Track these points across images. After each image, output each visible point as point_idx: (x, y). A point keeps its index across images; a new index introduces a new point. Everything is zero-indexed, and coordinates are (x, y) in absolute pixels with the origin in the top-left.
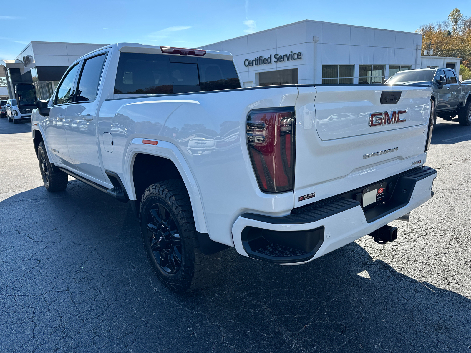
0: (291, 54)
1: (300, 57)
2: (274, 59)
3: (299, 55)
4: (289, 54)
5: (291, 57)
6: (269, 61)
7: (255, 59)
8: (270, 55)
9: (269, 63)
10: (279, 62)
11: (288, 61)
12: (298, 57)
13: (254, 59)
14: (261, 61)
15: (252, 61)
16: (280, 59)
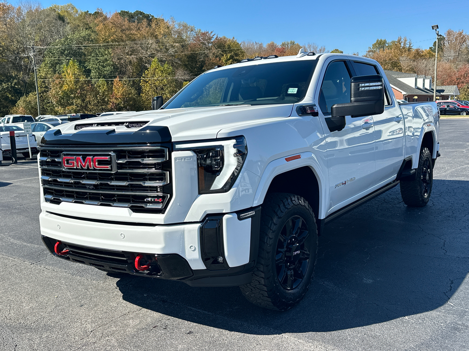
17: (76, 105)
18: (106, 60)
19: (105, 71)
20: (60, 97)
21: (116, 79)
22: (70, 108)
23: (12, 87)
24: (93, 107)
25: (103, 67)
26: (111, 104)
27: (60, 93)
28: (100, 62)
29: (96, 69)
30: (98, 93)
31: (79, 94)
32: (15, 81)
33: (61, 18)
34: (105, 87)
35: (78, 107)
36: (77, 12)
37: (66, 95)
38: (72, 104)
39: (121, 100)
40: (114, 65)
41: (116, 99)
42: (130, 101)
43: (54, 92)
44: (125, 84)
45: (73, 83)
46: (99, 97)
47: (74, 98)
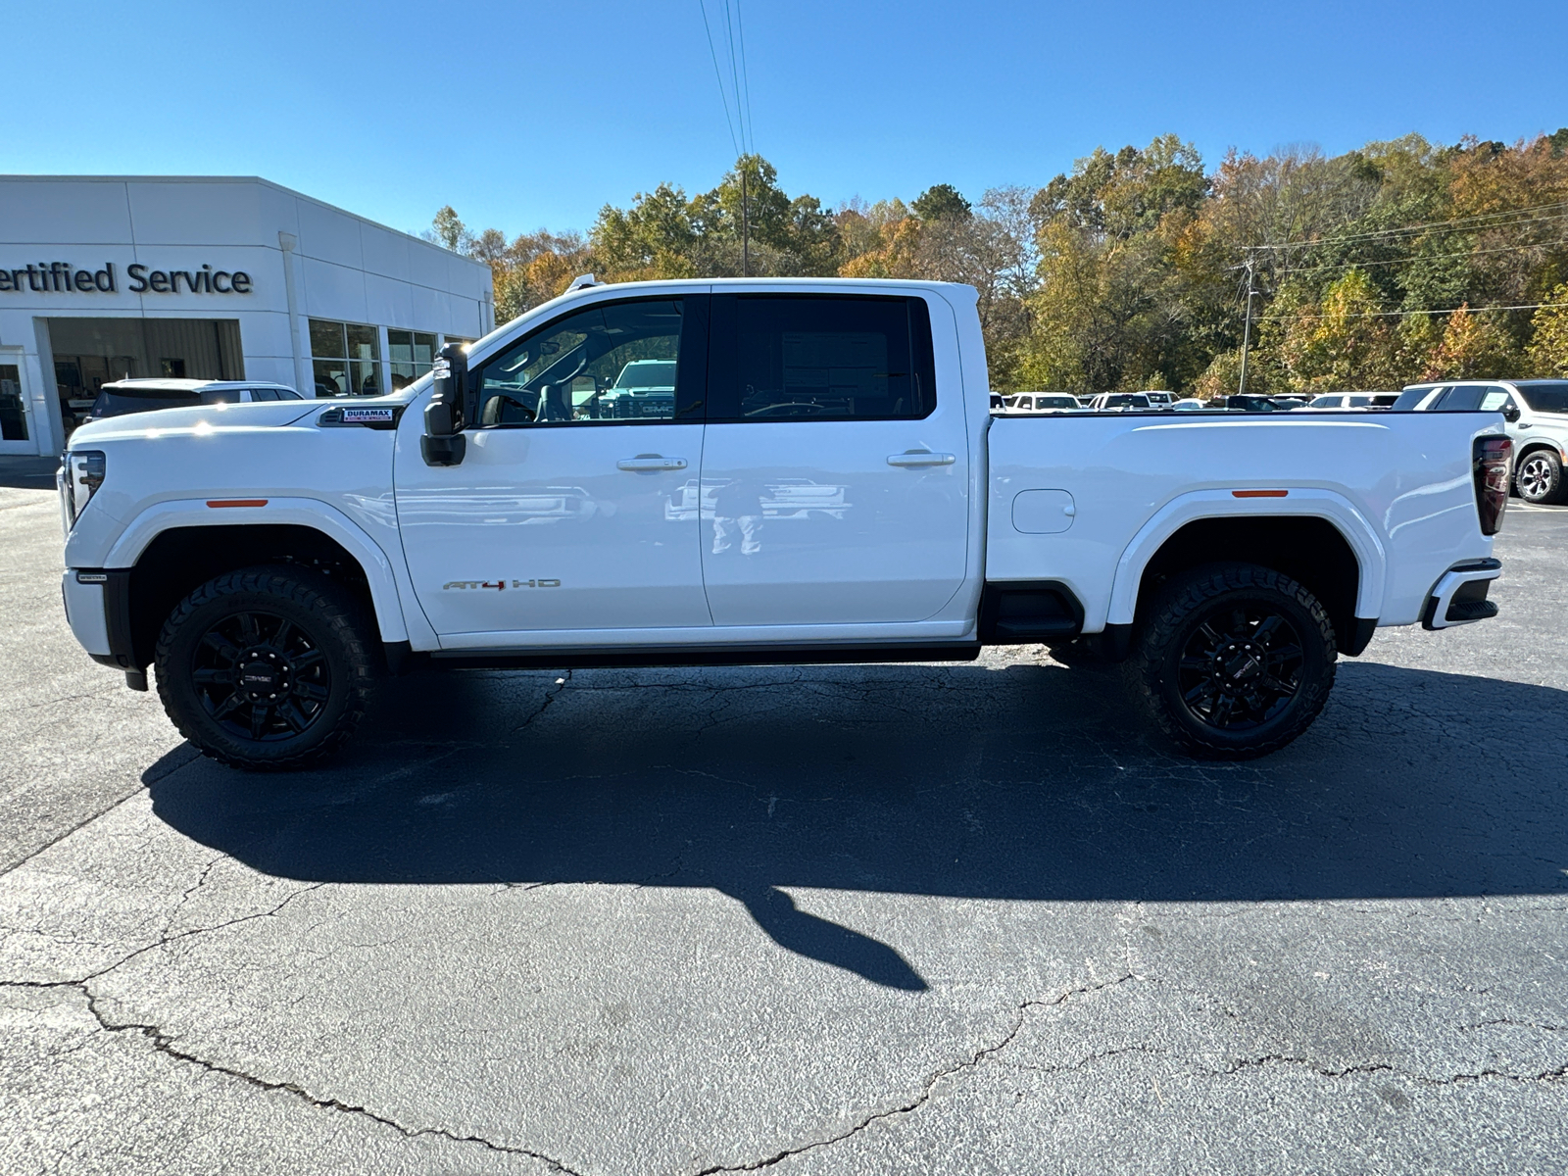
0: (206, 274)
1: (243, 287)
2: (124, 280)
3: (241, 282)
4: (199, 274)
5: (205, 281)
6: (105, 282)
7: (29, 266)
8: (109, 265)
9: (103, 290)
10: (152, 291)
11: (194, 294)
12: (237, 285)
13: (26, 269)
14: (55, 277)
15: (11, 274)
16: (159, 282)
17: (1336, 375)
18: (1455, 263)
19: (1445, 291)
20: (1305, 355)
21: (1459, 311)
22: (1321, 380)
23: (1217, 334)
24: (1377, 378)
25: (1443, 281)
26: (1428, 372)
27: (1306, 346)
28: (1436, 269)
29: (1420, 287)
30: (1400, 345)
31: (1351, 349)
32: (1227, 321)
33: (1370, 173)
34: (1423, 331)
35: (1341, 377)
36: (1426, 151)
37: (1321, 351)
38: (1329, 371)
39: (1459, 362)
40: (1475, 275)
41: (1446, 360)
42: (1488, 365)
43: (1293, 344)
44: (1486, 321)
45: (1341, 323)
46: (1401, 356)
47: (1334, 359)
